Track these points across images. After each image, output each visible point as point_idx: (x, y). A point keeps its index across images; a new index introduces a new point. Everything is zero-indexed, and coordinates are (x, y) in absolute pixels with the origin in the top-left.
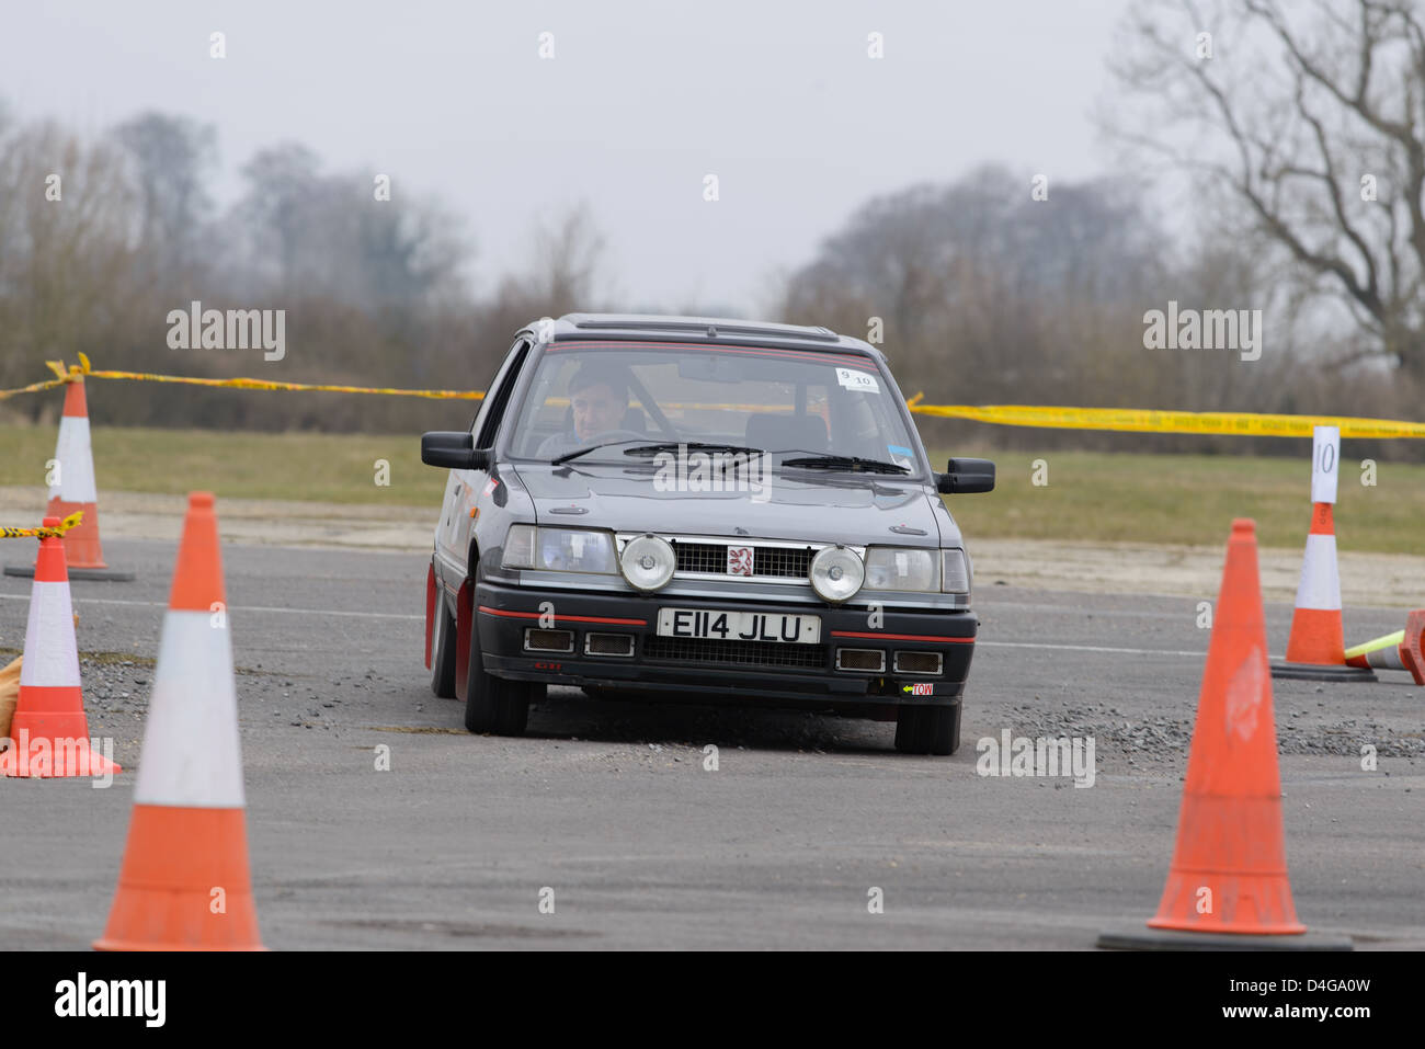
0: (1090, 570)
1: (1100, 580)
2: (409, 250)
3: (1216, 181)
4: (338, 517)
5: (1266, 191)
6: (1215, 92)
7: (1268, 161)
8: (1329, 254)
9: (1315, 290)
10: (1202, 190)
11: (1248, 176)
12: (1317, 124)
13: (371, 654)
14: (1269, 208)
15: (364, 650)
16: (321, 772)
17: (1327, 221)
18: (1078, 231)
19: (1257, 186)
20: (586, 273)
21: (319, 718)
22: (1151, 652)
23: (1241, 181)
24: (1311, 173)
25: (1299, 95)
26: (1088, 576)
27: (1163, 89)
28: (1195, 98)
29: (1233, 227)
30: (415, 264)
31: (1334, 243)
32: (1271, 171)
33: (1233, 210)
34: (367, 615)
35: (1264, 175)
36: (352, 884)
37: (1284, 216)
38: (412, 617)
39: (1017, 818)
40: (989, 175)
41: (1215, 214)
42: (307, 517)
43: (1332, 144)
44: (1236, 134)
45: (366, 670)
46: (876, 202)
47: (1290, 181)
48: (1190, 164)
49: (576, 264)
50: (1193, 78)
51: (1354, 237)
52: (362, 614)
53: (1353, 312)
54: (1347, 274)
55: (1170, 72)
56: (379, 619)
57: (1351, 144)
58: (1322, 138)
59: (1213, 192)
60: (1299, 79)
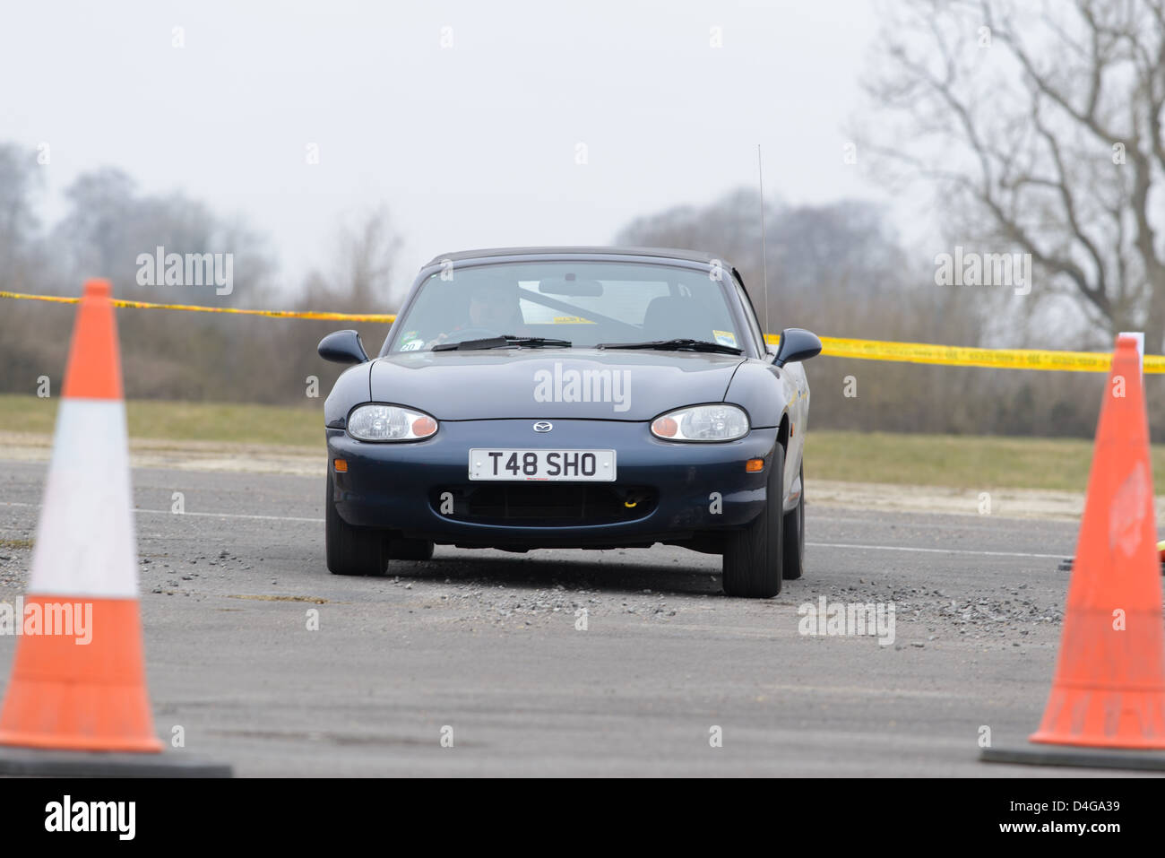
0: (882, 499)
1: (892, 505)
3: (958, 189)
4: (175, 449)
5: (1004, 199)
6: (958, 107)
7: (1007, 172)
8: (1062, 256)
9: (1049, 289)
10: (945, 199)
11: (988, 184)
12: (1050, 138)
13: (222, 542)
14: (1007, 215)
15: (213, 539)
16: (186, 627)
17: (1060, 226)
18: (823, 249)
19: (996, 194)
20: (385, 271)
21: (179, 588)
22: (958, 552)
23: (982, 190)
24: (1045, 182)
25: (1035, 112)
26: (880, 502)
27: (910, 105)
28: (939, 114)
29: (975, 232)
31: (1067, 247)
32: (1010, 180)
33: (975, 216)
34: (214, 515)
35: (1003, 184)
36: (234, 705)
37: (1021, 222)
38: (256, 517)
39: (865, 672)
40: (742, 198)
41: (958, 220)
42: (145, 449)
43: (1066, 157)
44: (977, 146)
45: (220, 553)
46: (639, 223)
47: (1028, 190)
48: (935, 174)
49: (376, 262)
50: (938, 95)
51: (1085, 241)
52: (209, 514)
53: (1084, 309)
54: (1078, 276)
55: (918, 90)
56: (226, 518)
57: (1082, 155)
58: (1056, 151)
59: (956, 200)
60: (1036, 97)
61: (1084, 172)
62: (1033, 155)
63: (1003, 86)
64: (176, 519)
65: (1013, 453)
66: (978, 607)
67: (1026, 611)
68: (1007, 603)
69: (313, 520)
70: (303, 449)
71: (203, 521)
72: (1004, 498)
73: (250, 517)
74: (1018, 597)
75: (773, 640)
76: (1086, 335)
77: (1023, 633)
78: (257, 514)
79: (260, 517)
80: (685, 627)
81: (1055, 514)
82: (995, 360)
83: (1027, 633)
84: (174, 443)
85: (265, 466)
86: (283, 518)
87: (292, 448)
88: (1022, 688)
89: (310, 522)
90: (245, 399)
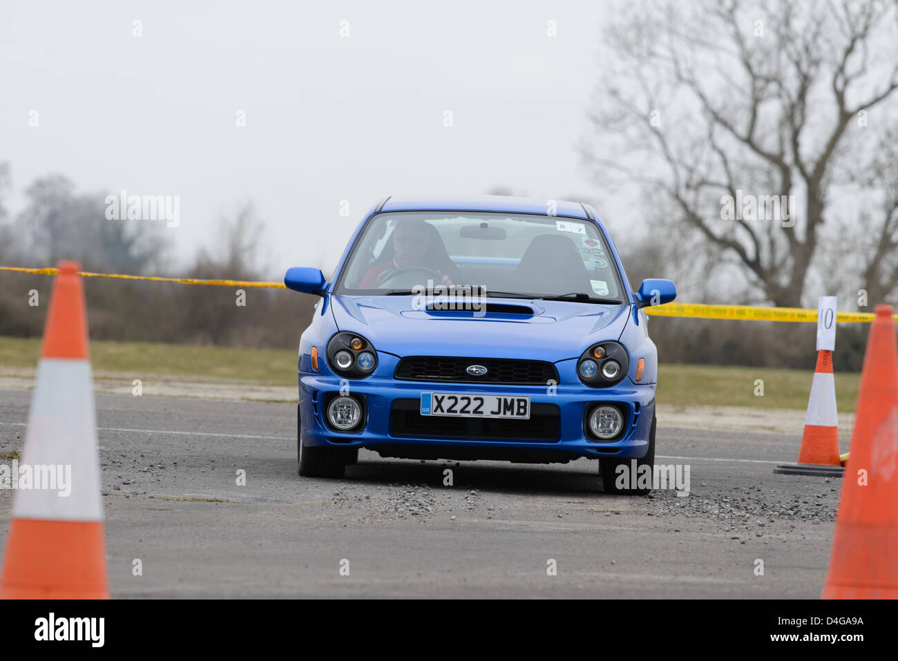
2: (131, 243)
3: (657, 190)
4: (110, 379)
5: (689, 196)
6: (656, 132)
7: (691, 178)
8: (730, 237)
9: (720, 260)
10: (647, 196)
11: (677, 188)
12: (722, 153)
13: (151, 453)
14: (691, 208)
16: (128, 524)
19: (683, 193)
20: (252, 247)
21: (121, 492)
23: (673, 190)
24: (716, 185)
25: (711, 135)
27: (623, 131)
28: (644, 136)
29: (668, 220)
30: (135, 251)
31: (733, 231)
32: (693, 183)
33: (668, 209)
34: (143, 431)
35: (688, 186)
37: (701, 213)
38: (174, 432)
41: (656, 211)
43: (733, 167)
44: (669, 159)
45: (149, 462)
47: (705, 190)
48: (640, 179)
49: (246, 241)
50: (643, 124)
51: (746, 226)
52: (138, 431)
53: (746, 274)
54: (741, 251)
55: (628, 120)
56: (153, 433)
57: (744, 166)
58: (725, 162)
59: (655, 198)
60: (711, 124)
61: (745, 177)
62: (710, 165)
63: (688, 117)
64: (115, 435)
65: (709, 379)
66: (723, 505)
67: (758, 507)
68: (743, 500)
69: (216, 435)
70: (202, 378)
71: (136, 436)
72: (715, 414)
73: (170, 432)
74: (750, 496)
75: (575, 532)
76: (746, 293)
77: (760, 525)
78: (174, 430)
79: (177, 432)
80: (507, 522)
81: (754, 427)
82: (712, 313)
83: (764, 525)
84: (109, 374)
85: (175, 391)
86: (194, 433)
87: (195, 377)
88: (773, 573)
89: (214, 437)
90: (154, 339)
